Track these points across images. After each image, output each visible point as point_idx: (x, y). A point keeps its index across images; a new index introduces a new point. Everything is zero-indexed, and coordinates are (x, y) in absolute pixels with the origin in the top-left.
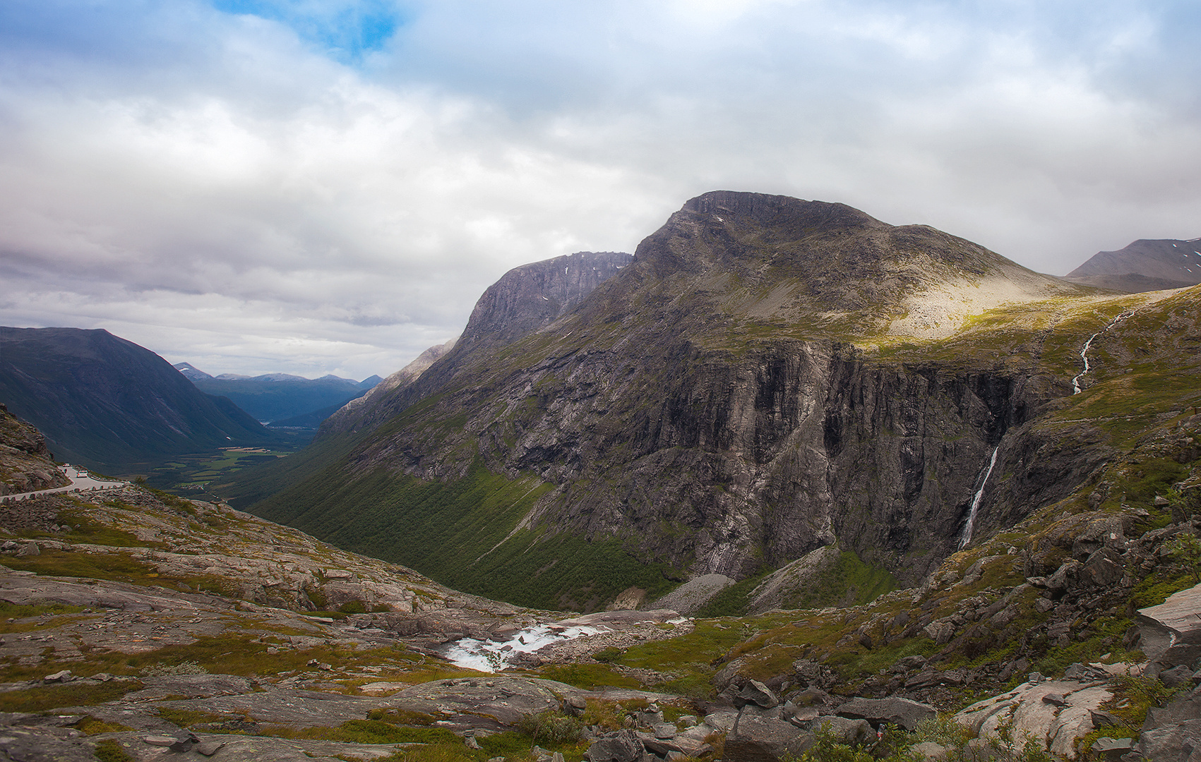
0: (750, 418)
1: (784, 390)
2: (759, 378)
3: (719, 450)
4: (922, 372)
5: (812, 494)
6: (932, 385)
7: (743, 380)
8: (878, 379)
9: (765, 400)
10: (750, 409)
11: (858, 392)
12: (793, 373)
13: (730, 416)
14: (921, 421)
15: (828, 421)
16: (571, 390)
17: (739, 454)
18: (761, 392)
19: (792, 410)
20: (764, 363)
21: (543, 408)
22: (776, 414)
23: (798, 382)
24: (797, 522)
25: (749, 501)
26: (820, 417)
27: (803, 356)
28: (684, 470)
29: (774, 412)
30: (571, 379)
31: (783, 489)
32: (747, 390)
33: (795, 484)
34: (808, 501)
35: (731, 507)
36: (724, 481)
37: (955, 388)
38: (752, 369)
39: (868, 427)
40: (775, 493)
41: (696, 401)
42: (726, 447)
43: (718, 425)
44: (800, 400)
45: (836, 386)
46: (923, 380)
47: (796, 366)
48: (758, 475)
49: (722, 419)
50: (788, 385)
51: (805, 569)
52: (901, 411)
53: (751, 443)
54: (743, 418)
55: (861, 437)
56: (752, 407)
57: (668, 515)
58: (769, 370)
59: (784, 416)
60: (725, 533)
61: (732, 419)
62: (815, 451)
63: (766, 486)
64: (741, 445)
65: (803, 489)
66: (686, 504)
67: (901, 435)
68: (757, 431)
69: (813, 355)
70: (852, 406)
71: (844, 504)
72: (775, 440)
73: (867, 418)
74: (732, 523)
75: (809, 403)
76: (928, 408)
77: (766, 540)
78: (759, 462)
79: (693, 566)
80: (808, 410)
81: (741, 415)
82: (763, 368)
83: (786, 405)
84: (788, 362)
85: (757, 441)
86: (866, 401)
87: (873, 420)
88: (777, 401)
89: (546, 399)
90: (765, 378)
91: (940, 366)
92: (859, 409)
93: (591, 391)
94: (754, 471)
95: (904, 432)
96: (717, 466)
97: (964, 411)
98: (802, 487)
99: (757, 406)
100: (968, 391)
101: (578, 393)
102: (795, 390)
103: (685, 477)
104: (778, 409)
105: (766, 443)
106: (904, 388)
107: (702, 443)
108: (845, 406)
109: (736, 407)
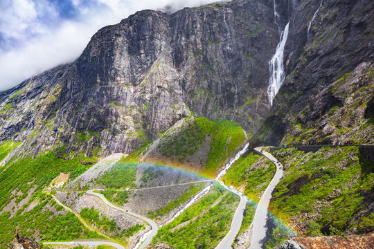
0: (127, 60)
1: (145, 39)
3: (110, 82)
7: (119, 36)
9: (133, 50)
10: (126, 54)
11: (190, 28)
12: (149, 27)
13: (114, 59)
15: (174, 51)
17: (122, 82)
18: (131, 43)
19: (151, 51)
20: (131, 25)
22: (142, 55)
23: (153, 32)
25: (132, 107)
26: (169, 50)
28: (89, 100)
31: (152, 92)
32: (122, 42)
33: (159, 87)
36: (115, 100)
38: (124, 29)
40: (147, 96)
42: (113, 80)
43: (107, 67)
44: (155, 43)
47: (151, 23)
48: (135, 91)
49: (109, 63)
50: (147, 35)
53: (129, 74)
54: (122, 60)
55: (196, 53)
56: (127, 52)
57: (82, 129)
59: (147, 56)
60: (118, 127)
61: (115, 62)
62: (169, 67)
64: (123, 76)
65: (164, 89)
68: (132, 67)
69: (160, 18)
70: (188, 37)
75: (161, 44)
77: (145, 126)
78: (135, 85)
79: (100, 153)
80: (161, 48)
82: (131, 28)
83: (148, 48)
84: (146, 21)
86: (196, 30)
88: (142, 47)
92: (192, 37)
94: (132, 90)
96: (109, 92)
99: (130, 52)
102: (152, 38)
103: (91, 104)
104: (142, 52)
105: (138, 73)
107: (99, 81)
108: (184, 39)
109: (117, 53)
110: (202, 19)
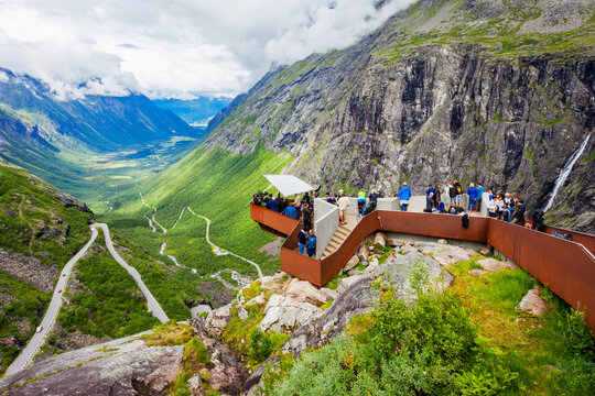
0: (398, 109)
1: (423, 87)
2: (405, 78)
3: (377, 134)
4: (535, 64)
5: (435, 167)
6: (541, 75)
7: (392, 79)
8: (495, 72)
9: (408, 97)
10: (399, 103)
11: (478, 85)
12: (430, 72)
13: (384, 108)
14: (526, 107)
15: (454, 109)
16: (308, 95)
17: (390, 136)
18: (407, 89)
19: (428, 103)
20: (410, 65)
21: (293, 108)
22: (418, 106)
23: (434, 79)
25: (393, 172)
26: (448, 107)
27: (439, 57)
29: (415, 104)
30: (308, 88)
31: (415, 163)
32: (396, 87)
33: (423, 159)
35: (381, 175)
36: (378, 156)
38: (401, 71)
39: (483, 114)
40: (410, 166)
41: (365, 98)
42: (381, 132)
43: (377, 115)
44: (435, 94)
45: (463, 81)
46: (534, 72)
47: (433, 66)
48: (401, 152)
49: (380, 110)
50: (426, 82)
52: (511, 99)
53: (398, 128)
54: (393, 110)
55: (477, 122)
56: (400, 101)
58: (413, 71)
59: (422, 108)
61: (385, 111)
62: (441, 134)
63: (405, 160)
64: (391, 129)
65: (428, 163)
67: (508, 120)
68: (404, 119)
69: (447, 57)
70: (473, 97)
72: (417, 126)
73: (483, 107)
74: (380, 187)
75: (441, 95)
78: (403, 142)
80: (440, 101)
81: (392, 107)
82: (409, 69)
83: (425, 98)
84: (427, 63)
85: (402, 127)
86: (483, 91)
87: (487, 108)
88: (418, 95)
89: (295, 102)
90: (411, 78)
92: (478, 99)
93: (318, 96)
94: (399, 149)
95: (511, 117)
96: (375, 145)
97: (568, 98)
99: (404, 99)
100: (574, 78)
101: (312, 97)
102: (431, 86)
104: (418, 101)
105: (409, 129)
106: (515, 79)
107: (366, 128)
108: (467, 98)
109: (388, 101)
110: (493, 79)
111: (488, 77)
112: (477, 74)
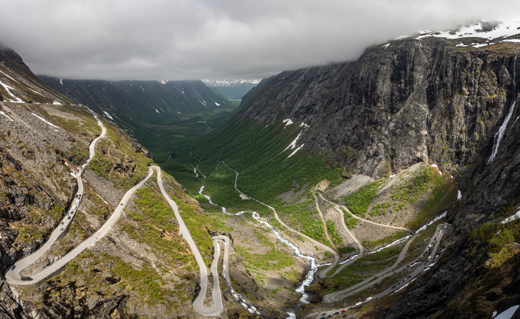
0: (388, 87)
1: (406, 70)
2: (393, 63)
3: (372, 106)
4: (479, 56)
5: (417, 131)
6: (485, 64)
7: (383, 64)
8: (455, 61)
9: (395, 78)
10: (388, 82)
11: (445, 69)
12: (411, 59)
13: (378, 86)
14: (477, 86)
15: (429, 87)
17: (382, 108)
18: (394, 72)
19: (410, 81)
20: (395, 54)
22: (402, 84)
23: (414, 65)
24: (408, 148)
25: (386, 136)
26: (425, 85)
27: (417, 49)
28: (355, 118)
29: (401, 83)
31: (402, 128)
32: (386, 70)
33: (408, 125)
34: (414, 135)
36: (375, 124)
37: (496, 65)
38: (389, 58)
39: (450, 90)
40: (398, 131)
41: (362, 78)
42: (375, 104)
43: (372, 91)
44: (415, 75)
45: (435, 66)
46: (480, 61)
47: (413, 55)
48: (391, 120)
49: (374, 88)
50: (409, 66)
51: (408, 175)
52: (466, 80)
53: (388, 102)
54: (384, 87)
55: (445, 97)
56: (389, 80)
57: (346, 142)
58: (398, 58)
59: (406, 85)
60: (372, 153)
61: (378, 88)
62: (420, 106)
63: (394, 127)
64: (383, 102)
66: (354, 137)
67: (466, 95)
68: (392, 94)
69: (423, 49)
70: (441, 78)
71: (433, 137)
72: (402, 99)
73: (449, 85)
74: (375, 148)
76: (481, 78)
77: (392, 158)
78: (392, 113)
79: (355, 170)
81: (383, 85)
82: (395, 57)
83: (408, 78)
84: (409, 52)
85: (392, 100)
86: (448, 74)
87: (452, 86)
88: (403, 76)
90: (397, 63)
91: (490, 52)
92: (445, 79)
94: (389, 118)
95: (468, 93)
96: (370, 115)
97: (500, 79)
98: (412, 127)
99: (392, 79)
100: (503, 67)
102: (412, 69)
103: (356, 122)
104: (403, 81)
105: (396, 102)
106: (469, 66)
107: (364, 102)
108: (438, 78)
109: (380, 81)
111: (451, 64)
112: (444, 62)
